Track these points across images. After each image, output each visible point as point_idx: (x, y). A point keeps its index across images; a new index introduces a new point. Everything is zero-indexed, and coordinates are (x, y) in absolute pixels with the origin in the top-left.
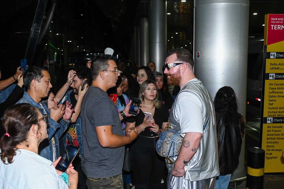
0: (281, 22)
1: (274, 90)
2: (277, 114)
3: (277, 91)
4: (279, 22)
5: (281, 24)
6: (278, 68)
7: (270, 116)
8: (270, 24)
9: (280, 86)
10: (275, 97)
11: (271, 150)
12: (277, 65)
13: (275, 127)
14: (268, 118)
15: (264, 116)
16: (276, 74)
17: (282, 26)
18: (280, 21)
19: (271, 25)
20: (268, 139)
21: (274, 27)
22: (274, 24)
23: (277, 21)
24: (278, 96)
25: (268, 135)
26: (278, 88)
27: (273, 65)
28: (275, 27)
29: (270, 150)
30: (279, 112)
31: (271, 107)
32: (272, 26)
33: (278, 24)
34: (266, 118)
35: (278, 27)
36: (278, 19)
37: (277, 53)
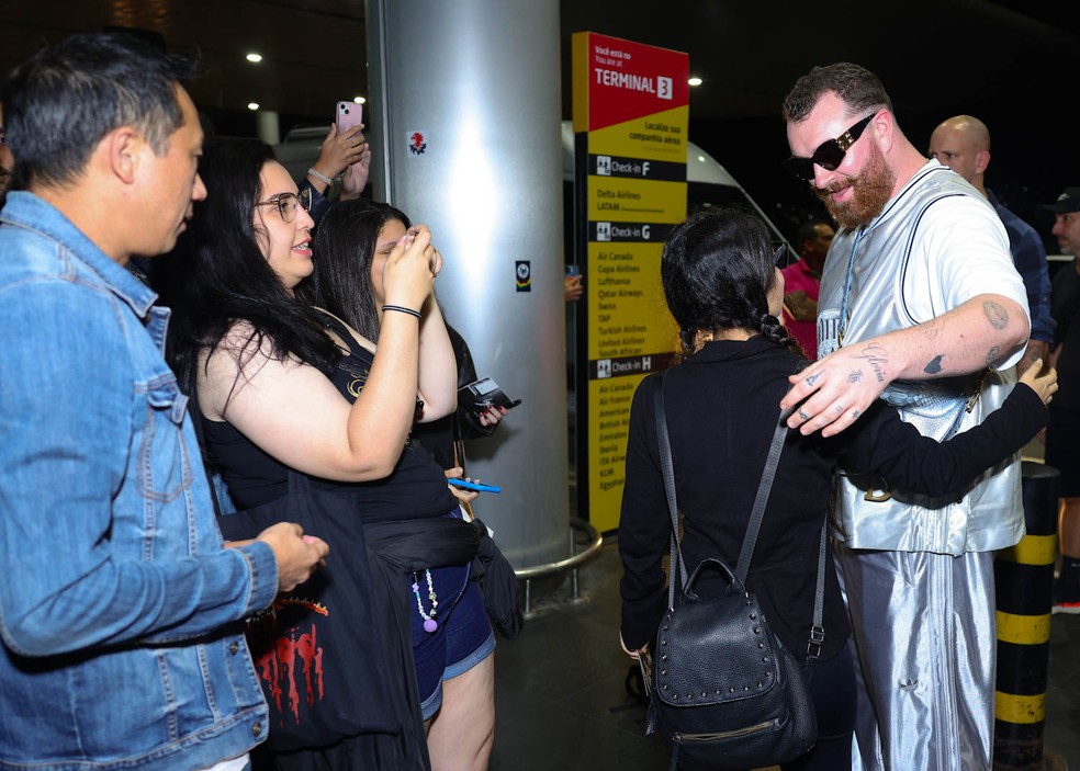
0: (619, 64)
1: (611, 275)
2: (618, 348)
3: (616, 276)
4: (614, 62)
5: (618, 70)
6: (616, 207)
7: (604, 356)
8: (594, 64)
9: (623, 263)
10: (613, 295)
11: (610, 460)
12: (613, 196)
13: (617, 389)
14: (599, 363)
15: (591, 357)
16: (613, 224)
17: (621, 75)
18: (617, 59)
19: (597, 70)
20: (602, 426)
21: (602, 74)
22: (604, 67)
23: (609, 57)
24: (621, 294)
25: (602, 414)
26: (619, 269)
27: (604, 194)
28: (606, 77)
29: (607, 461)
30: (625, 342)
31: (605, 326)
32: (599, 71)
33: (611, 68)
34: (595, 362)
35: (613, 79)
36: (612, 53)
37: (614, 159)
